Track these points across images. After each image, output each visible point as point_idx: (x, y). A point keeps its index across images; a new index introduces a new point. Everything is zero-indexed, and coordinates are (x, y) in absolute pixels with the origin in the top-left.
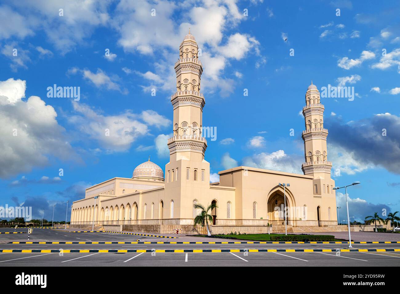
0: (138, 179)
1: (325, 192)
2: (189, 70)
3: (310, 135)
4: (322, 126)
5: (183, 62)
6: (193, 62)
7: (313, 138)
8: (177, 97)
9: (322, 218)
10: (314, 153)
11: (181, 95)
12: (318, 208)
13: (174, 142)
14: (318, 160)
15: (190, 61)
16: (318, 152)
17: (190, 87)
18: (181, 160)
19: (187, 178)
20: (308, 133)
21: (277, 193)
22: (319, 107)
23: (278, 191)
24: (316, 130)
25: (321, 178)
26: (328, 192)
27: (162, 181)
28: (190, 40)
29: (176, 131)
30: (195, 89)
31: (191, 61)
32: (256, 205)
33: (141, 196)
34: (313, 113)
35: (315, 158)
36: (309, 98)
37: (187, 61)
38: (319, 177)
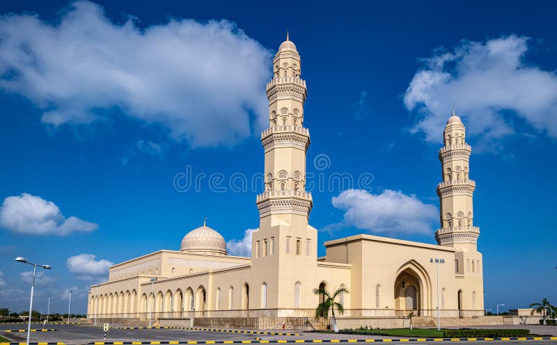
0: (190, 252)
1: (468, 270)
2: (288, 94)
3: (450, 189)
4: (467, 176)
5: (281, 83)
6: (295, 83)
7: (455, 193)
8: (272, 135)
9: (464, 307)
10: (455, 215)
11: (278, 132)
12: (460, 292)
13: (268, 200)
14: (460, 225)
15: (290, 81)
16: (460, 213)
17: (290, 120)
18: (279, 226)
19: (288, 252)
20: (446, 186)
21: (407, 272)
22: (464, 148)
23: (409, 269)
24: (458, 182)
25: (464, 250)
26: (473, 270)
27: (224, 255)
28: (289, 49)
29: (270, 183)
30: (297, 123)
31: (292, 81)
32: (380, 290)
33: (211, 277)
34: (454, 158)
35: (456, 223)
36: (449, 136)
37: (286, 81)
38: (461, 249)
